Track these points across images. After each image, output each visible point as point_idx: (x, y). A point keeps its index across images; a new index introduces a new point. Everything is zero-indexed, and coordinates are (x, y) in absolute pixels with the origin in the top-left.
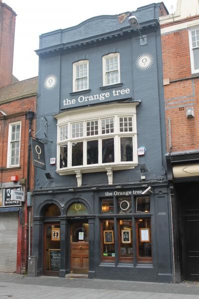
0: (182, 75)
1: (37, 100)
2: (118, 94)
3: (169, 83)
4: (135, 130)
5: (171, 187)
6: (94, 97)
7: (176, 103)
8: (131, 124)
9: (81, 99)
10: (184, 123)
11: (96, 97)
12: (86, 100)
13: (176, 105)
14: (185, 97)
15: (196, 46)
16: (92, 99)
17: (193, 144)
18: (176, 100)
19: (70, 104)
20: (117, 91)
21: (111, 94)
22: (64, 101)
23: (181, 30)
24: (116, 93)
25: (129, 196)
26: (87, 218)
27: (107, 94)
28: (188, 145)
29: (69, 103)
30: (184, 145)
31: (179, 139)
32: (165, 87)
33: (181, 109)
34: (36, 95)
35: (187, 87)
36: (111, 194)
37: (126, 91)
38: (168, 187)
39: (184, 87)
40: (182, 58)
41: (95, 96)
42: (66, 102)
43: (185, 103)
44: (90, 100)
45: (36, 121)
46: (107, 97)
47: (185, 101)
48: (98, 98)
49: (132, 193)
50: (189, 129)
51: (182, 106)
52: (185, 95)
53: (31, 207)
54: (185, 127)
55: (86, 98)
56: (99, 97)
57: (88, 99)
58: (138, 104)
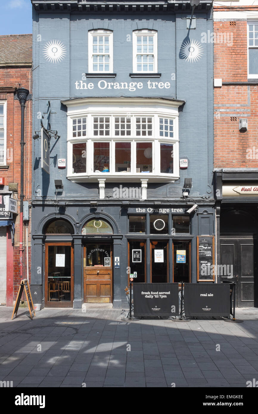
0: (236, 78)
1: (32, 74)
2: (154, 87)
3: (221, 85)
4: (176, 137)
5: (217, 208)
6: (120, 85)
7: (228, 110)
8: (171, 129)
9: (103, 85)
10: (236, 136)
11: (125, 85)
12: (110, 88)
13: (227, 113)
14: (238, 105)
15: (253, 45)
16: (118, 88)
17: (244, 162)
18: (228, 108)
19: (86, 88)
20: (154, 83)
21: (146, 85)
22: (77, 84)
23: (239, 20)
24: (151, 85)
25: (167, 214)
26: (113, 237)
27: (140, 85)
28: (239, 162)
29: (84, 87)
30: (234, 161)
31: (229, 154)
32: (216, 89)
33: (233, 119)
34: (30, 67)
35: (241, 93)
36: (143, 211)
37: (166, 85)
38: (214, 207)
39: (239, 93)
40: (238, 56)
41: (123, 84)
42: (79, 85)
43: (238, 113)
44: (115, 88)
45: (32, 105)
46: (139, 88)
47: (238, 110)
48: (127, 88)
49: (171, 211)
50: (241, 143)
51: (234, 115)
52: (239, 103)
53: (28, 221)
54: (236, 141)
55: (109, 84)
56: (128, 86)
57: (112, 86)
58: (181, 104)
